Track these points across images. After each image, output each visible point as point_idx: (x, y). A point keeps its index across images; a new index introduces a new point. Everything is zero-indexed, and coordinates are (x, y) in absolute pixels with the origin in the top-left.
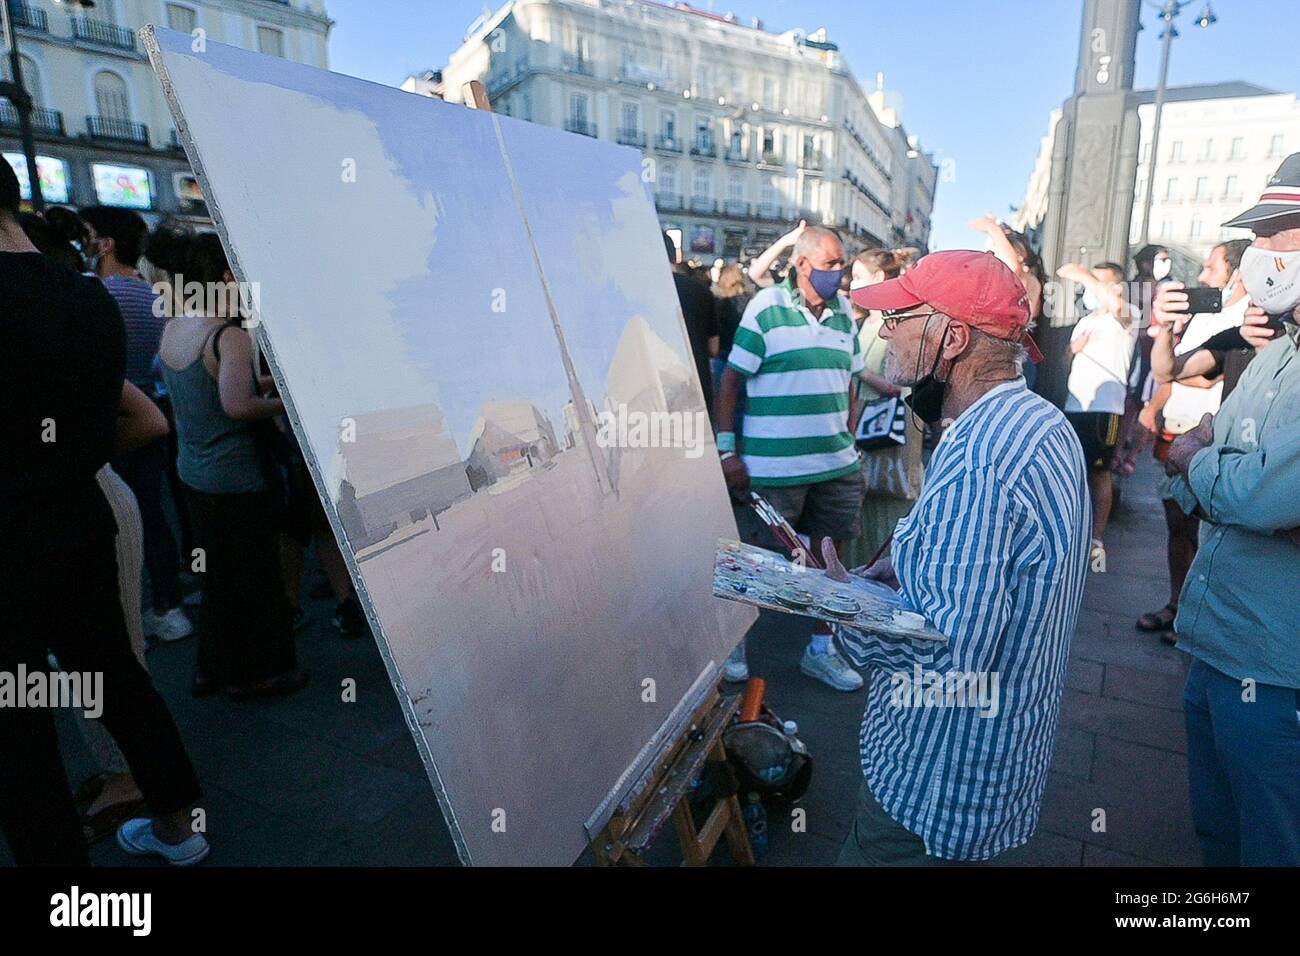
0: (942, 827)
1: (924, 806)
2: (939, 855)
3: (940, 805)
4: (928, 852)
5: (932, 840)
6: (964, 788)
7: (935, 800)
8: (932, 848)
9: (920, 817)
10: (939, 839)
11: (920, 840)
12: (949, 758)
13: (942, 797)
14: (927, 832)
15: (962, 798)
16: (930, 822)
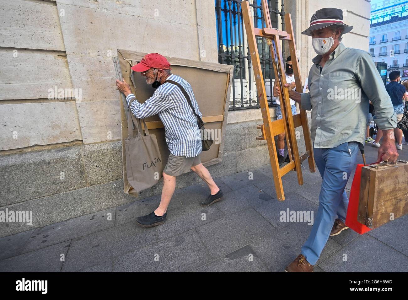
0: (188, 152)
1: (184, 150)
2: (188, 157)
3: (187, 149)
4: (186, 157)
5: (187, 155)
6: (190, 144)
7: (186, 148)
8: (187, 156)
9: (184, 153)
10: (188, 154)
11: (185, 156)
12: (185, 140)
13: (187, 147)
14: (186, 154)
15: (190, 145)
16: (185, 152)
